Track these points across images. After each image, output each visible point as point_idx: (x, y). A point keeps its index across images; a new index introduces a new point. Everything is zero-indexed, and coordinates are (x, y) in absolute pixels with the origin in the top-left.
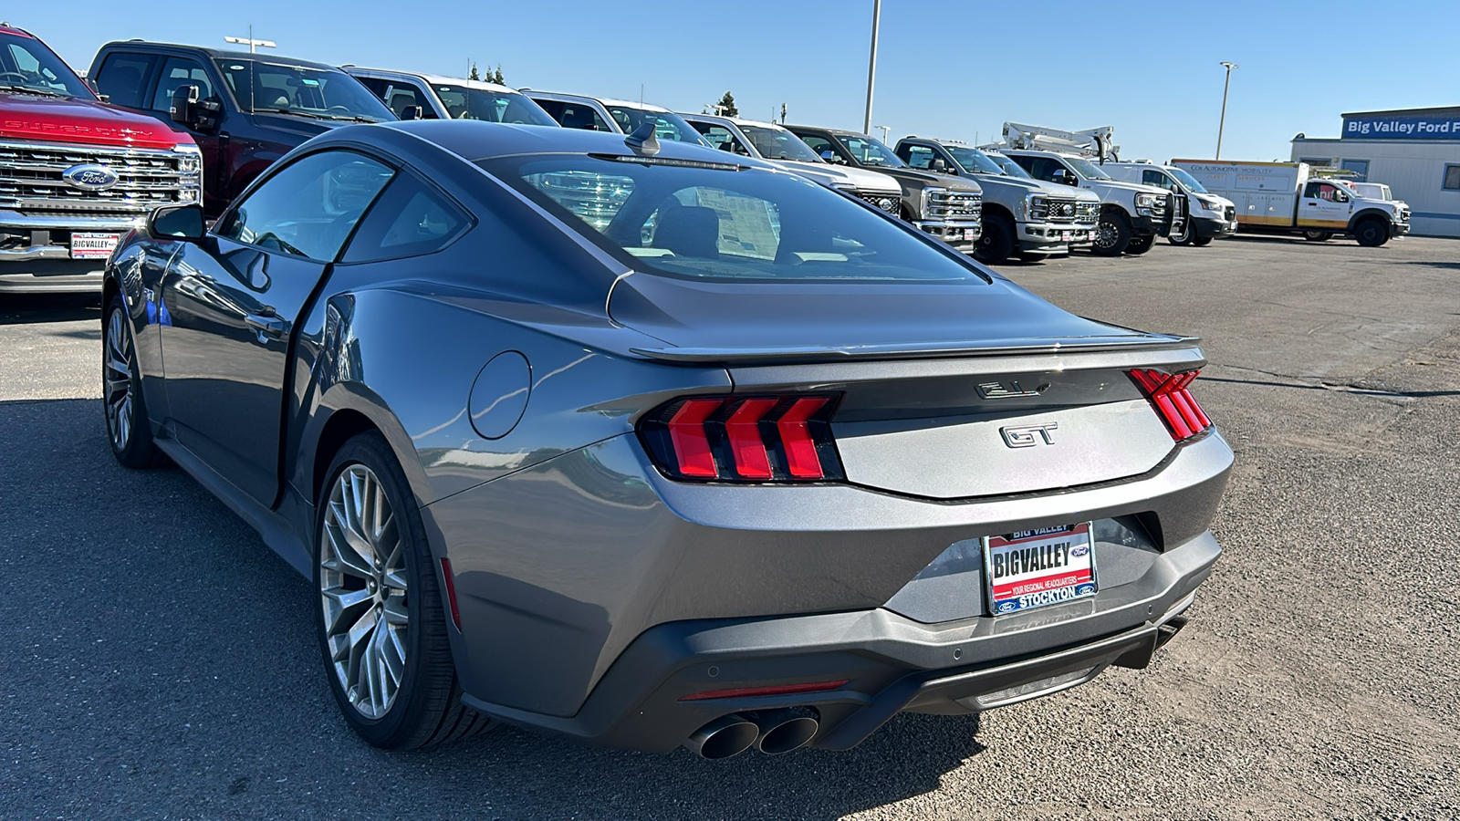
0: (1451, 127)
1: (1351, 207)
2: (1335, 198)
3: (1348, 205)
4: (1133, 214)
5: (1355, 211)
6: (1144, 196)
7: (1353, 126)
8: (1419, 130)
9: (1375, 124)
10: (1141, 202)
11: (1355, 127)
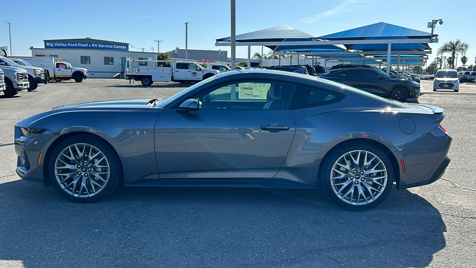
0: (77, 45)
1: (72, 70)
2: (66, 68)
3: (70, 70)
4: (34, 77)
5: (73, 72)
6: (36, 70)
7: (48, 44)
8: (68, 46)
9: (55, 43)
10: (36, 73)
11: (49, 44)
